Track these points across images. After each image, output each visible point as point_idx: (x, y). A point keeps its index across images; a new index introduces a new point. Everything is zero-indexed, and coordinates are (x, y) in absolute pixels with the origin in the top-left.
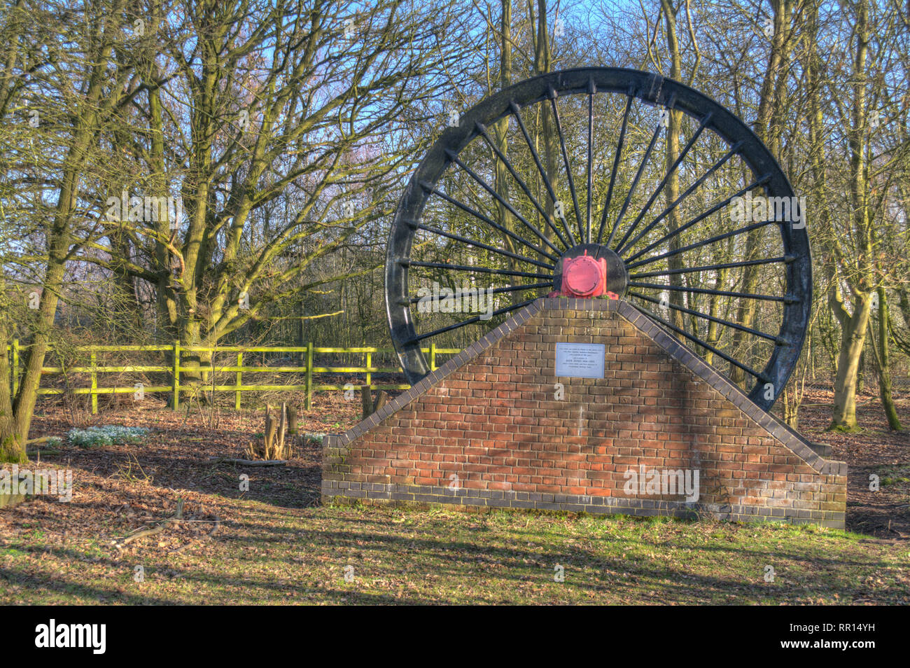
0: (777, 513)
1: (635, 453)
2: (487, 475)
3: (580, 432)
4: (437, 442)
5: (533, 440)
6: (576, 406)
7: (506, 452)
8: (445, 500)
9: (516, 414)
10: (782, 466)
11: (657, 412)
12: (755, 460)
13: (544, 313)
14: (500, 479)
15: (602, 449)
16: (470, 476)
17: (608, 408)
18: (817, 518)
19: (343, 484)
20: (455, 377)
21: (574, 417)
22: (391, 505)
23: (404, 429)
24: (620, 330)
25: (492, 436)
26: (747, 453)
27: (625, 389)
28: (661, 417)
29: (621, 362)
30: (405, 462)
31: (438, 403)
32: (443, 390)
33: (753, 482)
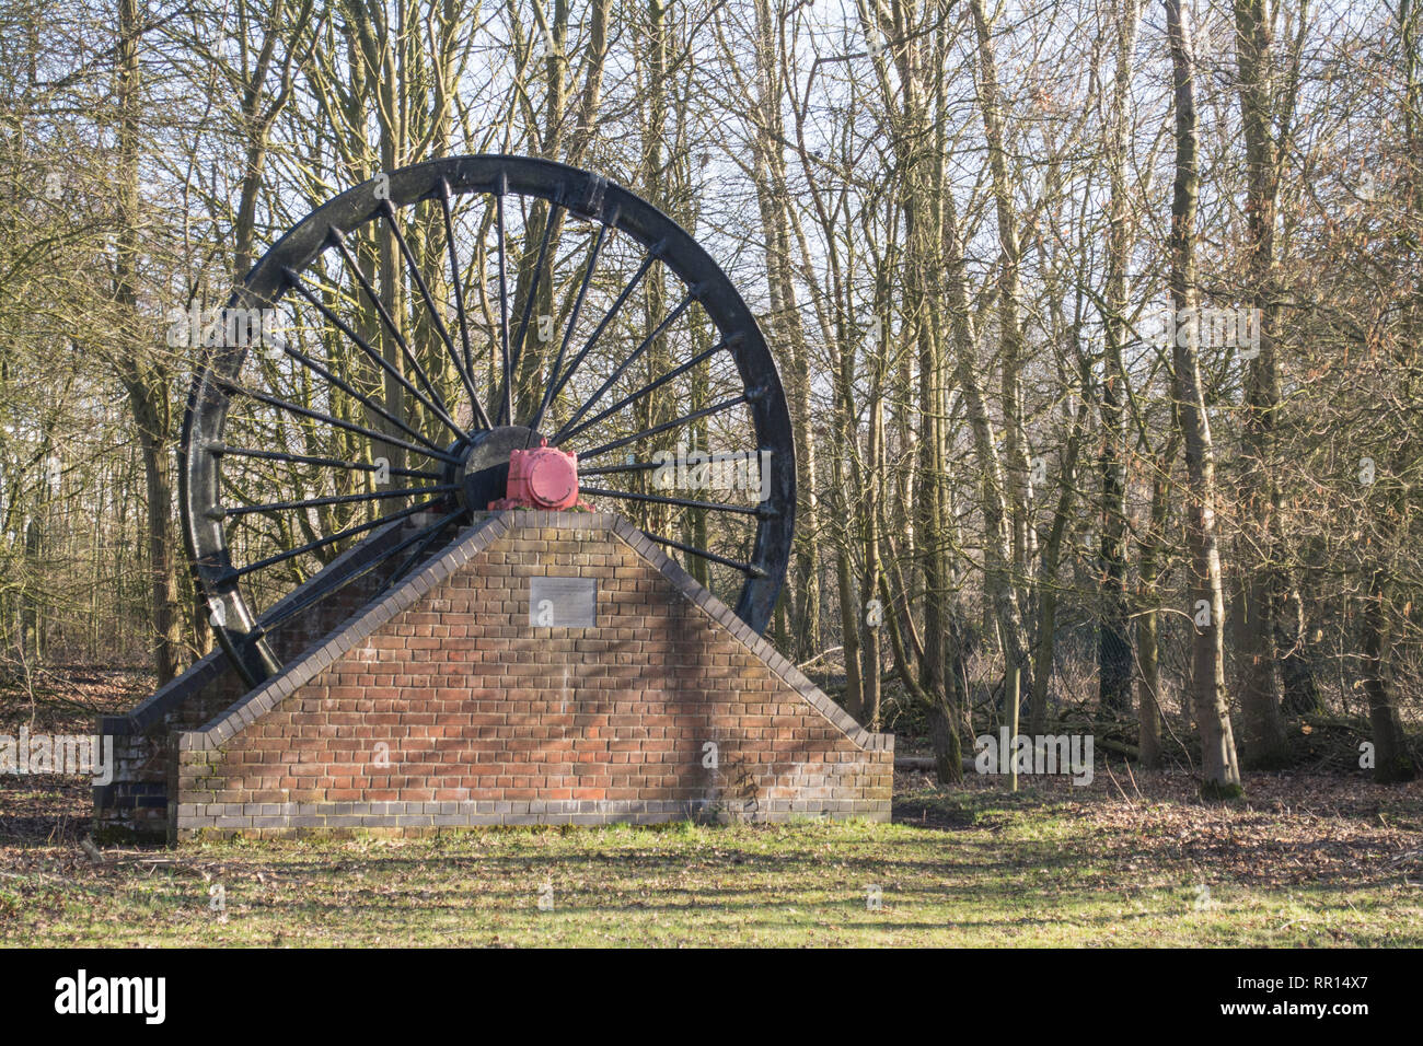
0: (811, 807)
1: (635, 735)
2: (434, 779)
3: (563, 705)
4: (360, 733)
5: (499, 721)
6: (559, 669)
7: (463, 744)
8: (372, 823)
9: (475, 686)
10: (816, 742)
11: (666, 674)
12: (785, 737)
13: (516, 530)
14: (454, 784)
15: (593, 731)
16: (410, 783)
17: (598, 673)
18: (862, 811)
19: (215, 808)
20: (384, 630)
21: (556, 686)
22: (290, 836)
23: (311, 717)
24: (617, 559)
25: (440, 720)
26: (774, 727)
27: (623, 643)
28: (671, 683)
29: (618, 606)
30: (312, 767)
31: (363, 674)
32: (369, 651)
33: (781, 769)
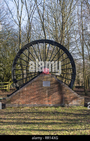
0: (75, 105)
1: (55, 97)
2: (33, 102)
3: (47, 94)
4: (25, 97)
5: (40, 96)
6: (46, 91)
7: (36, 98)
8: (26, 106)
9: (37, 92)
10: (75, 98)
11: (58, 91)
12: (72, 98)
13: (41, 77)
14: (35, 102)
15: (50, 97)
16: (30, 102)
17: (51, 91)
18: (81, 105)
19: (9, 105)
20: (27, 87)
21: (46, 92)
22: (17, 107)
23: (19, 96)
24: (52, 79)
25: (33, 96)
26: (71, 96)
27: (53, 88)
28: (59, 92)
29: (53, 84)
30: (20, 101)
31: (25, 91)
32: (26, 89)
33: (71, 101)
